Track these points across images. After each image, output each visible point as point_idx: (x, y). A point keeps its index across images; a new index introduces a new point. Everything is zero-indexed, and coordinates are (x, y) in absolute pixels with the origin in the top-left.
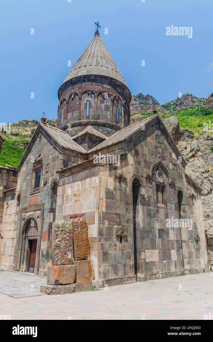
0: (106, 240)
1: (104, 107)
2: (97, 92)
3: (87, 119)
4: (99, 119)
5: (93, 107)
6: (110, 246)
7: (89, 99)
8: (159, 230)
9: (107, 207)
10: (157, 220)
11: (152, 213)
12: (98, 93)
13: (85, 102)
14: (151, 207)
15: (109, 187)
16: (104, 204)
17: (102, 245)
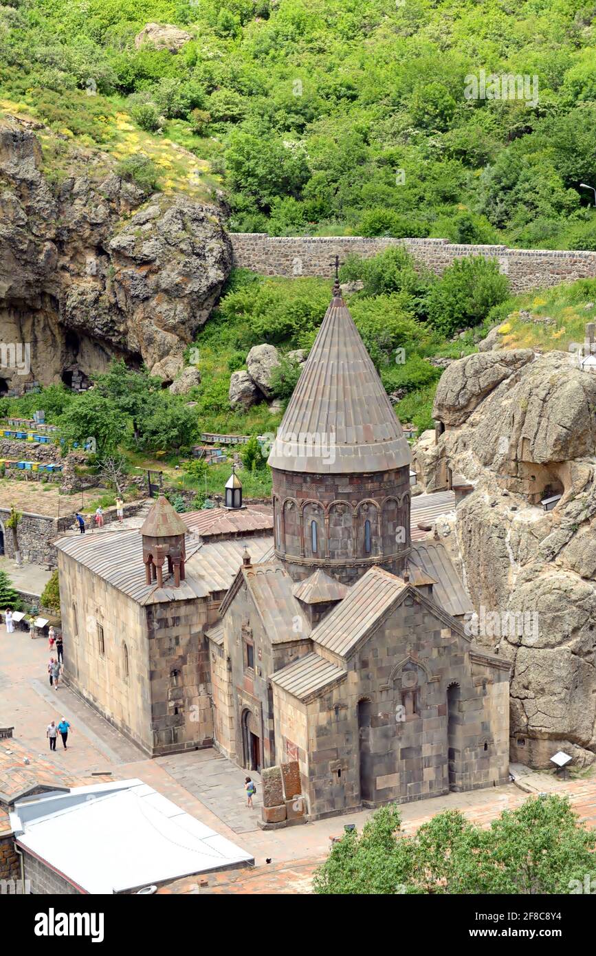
0: (319, 778)
1: (341, 532)
2: (326, 507)
3: (314, 557)
4: (333, 558)
5: (322, 535)
6: (325, 783)
7: (315, 519)
8: (402, 749)
9: (319, 745)
10: (400, 739)
11: (391, 733)
12: (328, 508)
13: (309, 523)
14: (389, 726)
15: (320, 724)
16: (315, 744)
17: (314, 784)
